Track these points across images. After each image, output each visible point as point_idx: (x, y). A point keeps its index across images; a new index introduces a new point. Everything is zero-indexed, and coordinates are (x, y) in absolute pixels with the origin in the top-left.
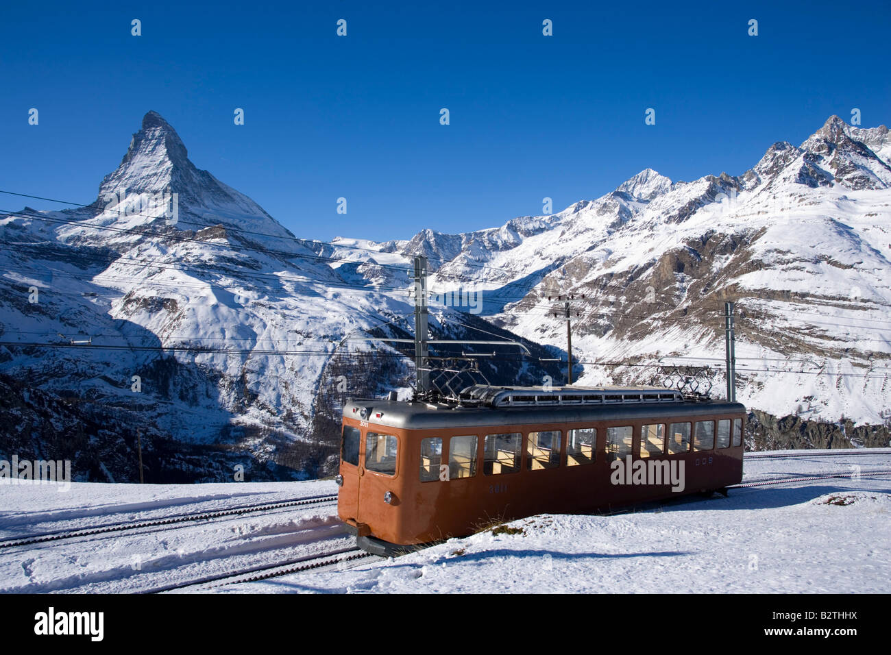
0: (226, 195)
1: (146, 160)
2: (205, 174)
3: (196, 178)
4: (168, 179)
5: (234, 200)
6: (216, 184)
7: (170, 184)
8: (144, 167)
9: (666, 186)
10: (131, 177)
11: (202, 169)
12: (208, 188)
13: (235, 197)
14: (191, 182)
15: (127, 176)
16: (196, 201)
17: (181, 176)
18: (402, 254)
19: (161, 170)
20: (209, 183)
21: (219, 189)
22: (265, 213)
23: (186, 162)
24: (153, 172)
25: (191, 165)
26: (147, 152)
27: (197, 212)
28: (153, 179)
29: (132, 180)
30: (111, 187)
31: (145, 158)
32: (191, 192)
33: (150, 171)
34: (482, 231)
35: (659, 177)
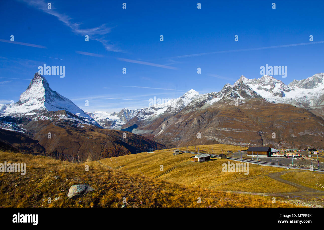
0: (62, 99)
1: (36, 88)
2: (55, 92)
3: (52, 94)
4: (44, 94)
5: (64, 101)
6: (58, 95)
7: (45, 96)
8: (35, 90)
9: (197, 95)
10: (31, 93)
11: (54, 91)
12: (56, 97)
13: (65, 99)
14: (51, 95)
15: (30, 93)
16: (53, 101)
17: (48, 93)
18: (117, 116)
19: (41, 91)
20: (57, 95)
21: (60, 97)
22: (74, 104)
23: (49, 89)
24: (39, 92)
25: (50, 89)
26: (36, 86)
27: (53, 105)
28: (39, 94)
29: (31, 95)
30: (24, 97)
31: (36, 87)
32: (51, 98)
33: (38, 92)
34: (142, 109)
35: (196, 92)
